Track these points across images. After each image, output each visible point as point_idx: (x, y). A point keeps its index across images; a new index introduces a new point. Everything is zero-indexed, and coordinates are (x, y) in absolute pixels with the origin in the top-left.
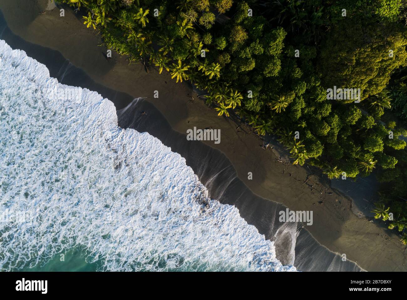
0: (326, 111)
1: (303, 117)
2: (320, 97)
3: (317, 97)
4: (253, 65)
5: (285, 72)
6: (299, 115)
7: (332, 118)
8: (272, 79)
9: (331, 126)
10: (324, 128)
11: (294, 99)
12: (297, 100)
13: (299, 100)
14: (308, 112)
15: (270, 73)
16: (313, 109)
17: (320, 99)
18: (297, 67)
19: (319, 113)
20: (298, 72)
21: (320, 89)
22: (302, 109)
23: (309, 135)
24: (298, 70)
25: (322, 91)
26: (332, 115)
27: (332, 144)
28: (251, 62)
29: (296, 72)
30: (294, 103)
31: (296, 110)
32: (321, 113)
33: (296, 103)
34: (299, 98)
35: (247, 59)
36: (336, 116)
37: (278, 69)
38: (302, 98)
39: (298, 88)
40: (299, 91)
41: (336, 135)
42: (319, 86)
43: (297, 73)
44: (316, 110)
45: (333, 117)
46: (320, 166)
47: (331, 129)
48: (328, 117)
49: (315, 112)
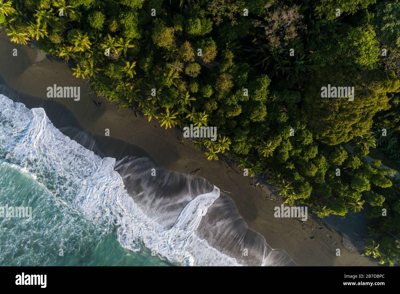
0: (313, 153)
1: (291, 159)
2: (306, 140)
3: (304, 140)
4: (240, 111)
5: (271, 116)
6: (286, 157)
7: (318, 159)
8: (258, 124)
9: (318, 167)
10: (311, 170)
11: (281, 143)
12: (284, 143)
13: (286, 143)
14: (295, 154)
15: (256, 118)
16: (300, 151)
17: (306, 142)
18: (283, 112)
19: (306, 154)
20: (284, 116)
21: (306, 132)
22: (289, 151)
23: (298, 177)
24: (283, 114)
25: (308, 134)
26: (318, 156)
27: (320, 184)
28: (237, 109)
29: (282, 117)
30: (281, 147)
31: (284, 153)
32: (308, 155)
33: (283, 146)
34: (286, 141)
35: (233, 106)
36: (323, 157)
37: (264, 114)
38: (288, 141)
39: (284, 132)
40: (285, 135)
41: (324, 175)
42: (304, 130)
44: (302, 152)
45: (320, 158)
46: (309, 204)
47: (319, 170)
48: (316, 158)
49: (302, 154)
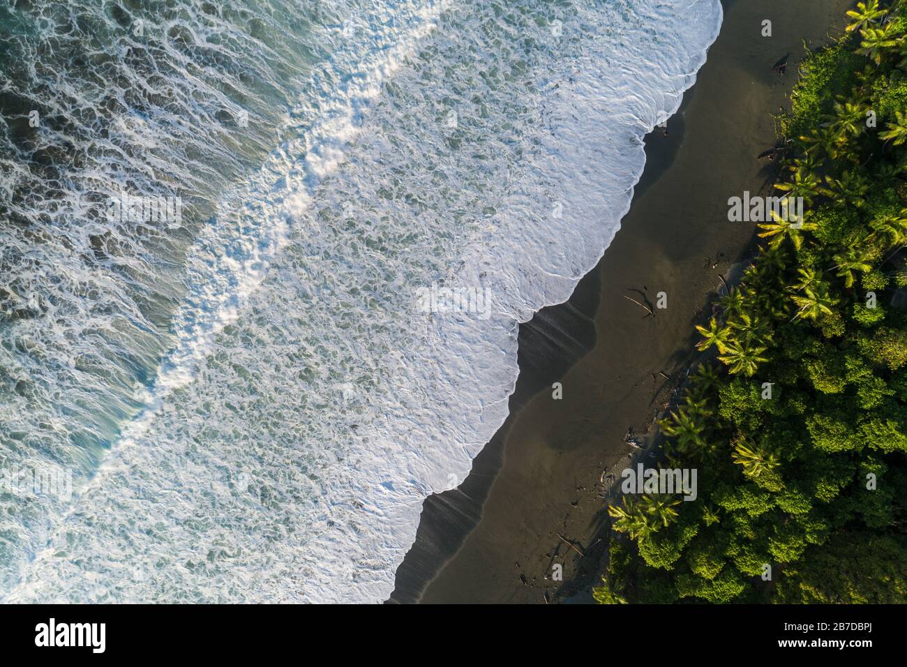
0: (752, 564)
1: (725, 516)
2: (783, 546)
3: (781, 541)
4: (831, 389)
5: (824, 461)
6: (730, 505)
7: (736, 579)
8: (802, 434)
9: (715, 579)
10: (711, 565)
11: (766, 491)
12: (766, 497)
13: (766, 502)
14: (739, 525)
15: (818, 427)
16: (750, 534)
17: (777, 547)
18: (840, 488)
19: (743, 550)
20: (830, 491)
21: (800, 545)
22: (744, 511)
23: (690, 533)
24: (835, 490)
25: (797, 549)
26: (743, 578)
27: (673, 586)
28: (838, 384)
29: (829, 487)
30: (756, 491)
31: (740, 498)
32: (742, 554)
33: (757, 496)
34: (770, 500)
35: (843, 373)
36: (741, 588)
37: (826, 444)
38: (771, 506)
39: (796, 494)
40: (789, 498)
41: (697, 594)
42: (805, 542)
43: (827, 490)
44: (747, 541)
45: (739, 583)
46: (614, 566)
47: (709, 582)
48: (737, 572)
49: (742, 541)
